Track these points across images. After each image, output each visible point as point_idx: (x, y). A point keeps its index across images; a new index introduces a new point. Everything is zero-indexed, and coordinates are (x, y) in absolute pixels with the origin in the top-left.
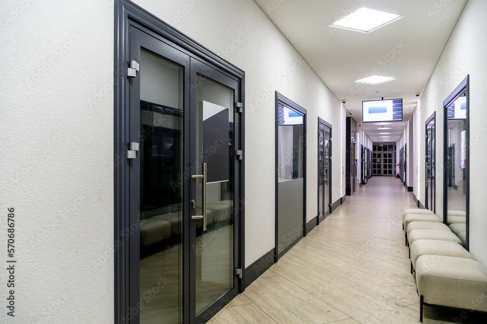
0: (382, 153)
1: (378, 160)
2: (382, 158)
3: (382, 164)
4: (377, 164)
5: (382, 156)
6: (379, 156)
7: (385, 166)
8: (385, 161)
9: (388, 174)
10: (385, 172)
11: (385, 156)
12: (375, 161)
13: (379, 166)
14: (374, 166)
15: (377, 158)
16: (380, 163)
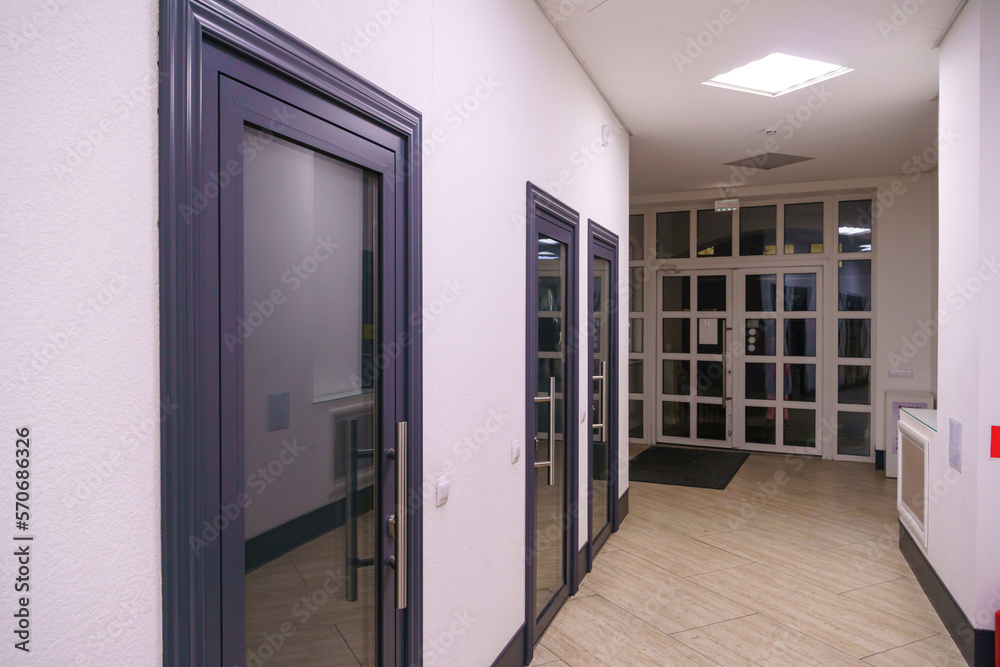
0: (736, 269)
1: (704, 325)
2: (736, 311)
3: (736, 359)
4: (694, 357)
5: (736, 293)
6: (713, 293)
7: (757, 380)
8: (761, 340)
9: (779, 446)
10: (759, 427)
11: (757, 292)
12: (678, 335)
13: (713, 379)
14: (677, 378)
15: (693, 314)
16: (718, 348)
